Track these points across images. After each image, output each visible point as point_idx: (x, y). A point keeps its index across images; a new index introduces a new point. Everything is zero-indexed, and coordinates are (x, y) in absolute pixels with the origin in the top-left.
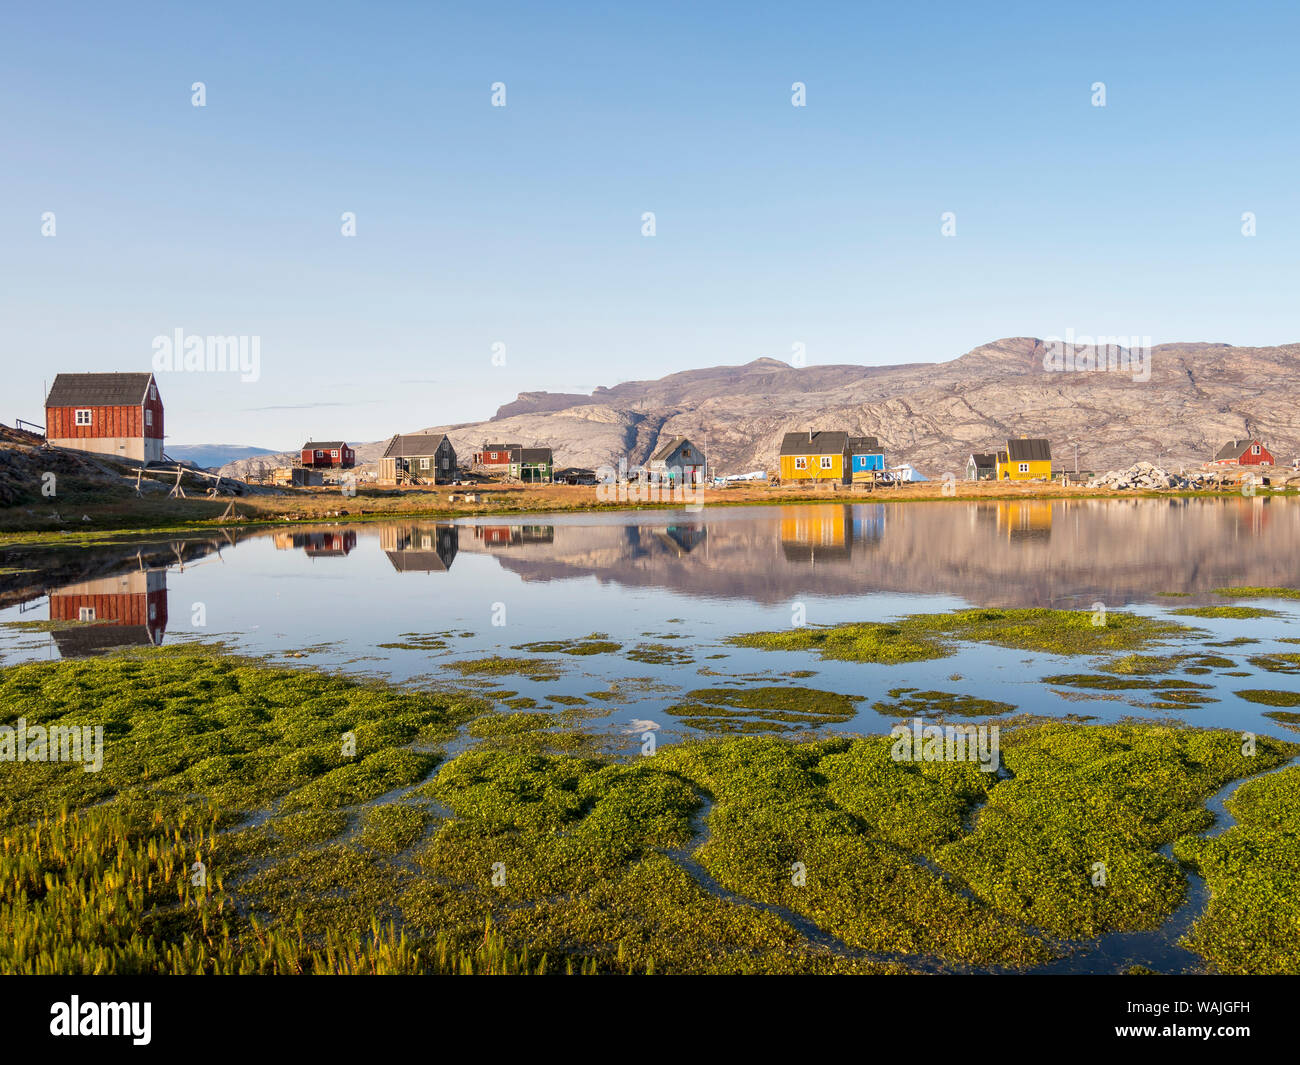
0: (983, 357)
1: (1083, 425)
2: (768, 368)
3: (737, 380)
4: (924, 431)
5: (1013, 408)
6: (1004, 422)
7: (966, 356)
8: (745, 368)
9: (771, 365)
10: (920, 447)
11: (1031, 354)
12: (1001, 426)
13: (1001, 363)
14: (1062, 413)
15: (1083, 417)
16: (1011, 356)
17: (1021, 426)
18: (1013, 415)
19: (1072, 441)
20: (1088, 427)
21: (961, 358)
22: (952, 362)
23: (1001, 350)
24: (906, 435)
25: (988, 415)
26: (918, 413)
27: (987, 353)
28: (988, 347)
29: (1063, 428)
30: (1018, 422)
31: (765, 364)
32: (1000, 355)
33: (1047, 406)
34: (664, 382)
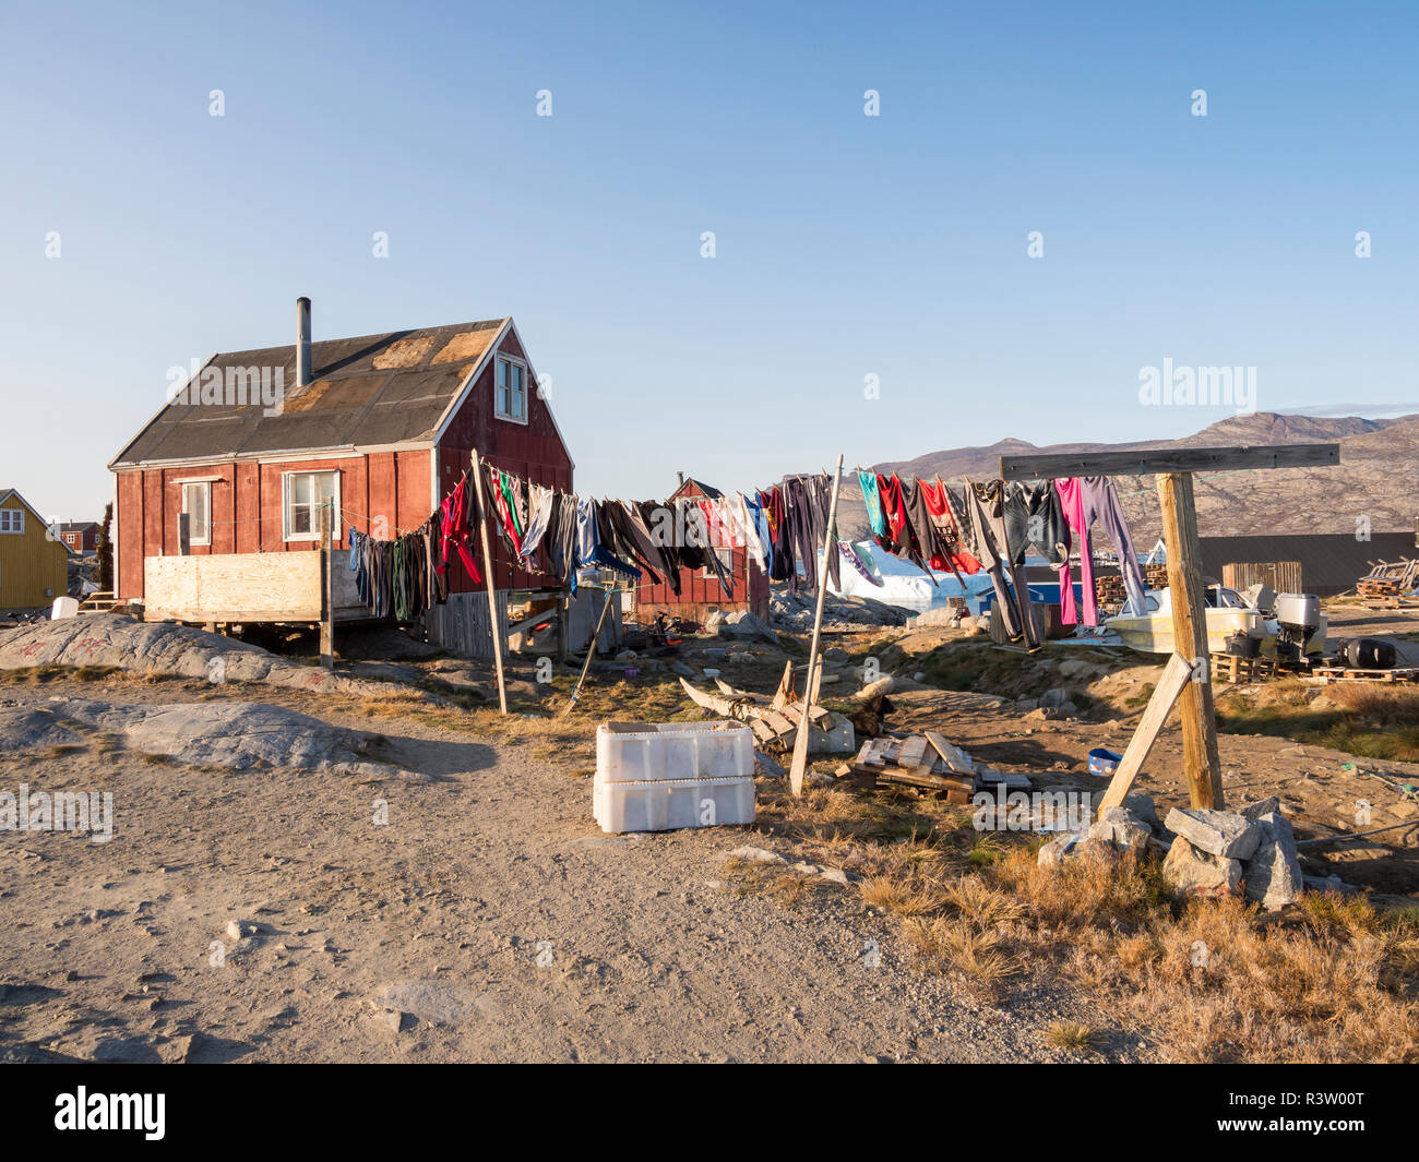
0: (1222, 433)
1: (1318, 496)
2: (1014, 447)
3: (982, 460)
4: (1155, 504)
5: (1244, 480)
6: (1236, 494)
7: (1204, 432)
8: (991, 449)
9: (1016, 445)
10: (1150, 519)
11: (1269, 428)
12: (1232, 498)
13: (1238, 437)
14: (1296, 484)
15: (1317, 487)
16: (1249, 431)
17: (1253, 498)
18: (1245, 487)
19: (1305, 511)
20: (1322, 498)
21: (1199, 434)
22: (1189, 438)
23: (1239, 425)
24: (1136, 508)
25: (1219, 487)
26: (1148, 486)
27: (1224, 429)
28: (1226, 422)
29: (1296, 498)
30: (1250, 494)
31: (1011, 444)
32: (1238, 431)
33: (1280, 478)
34: (914, 463)
